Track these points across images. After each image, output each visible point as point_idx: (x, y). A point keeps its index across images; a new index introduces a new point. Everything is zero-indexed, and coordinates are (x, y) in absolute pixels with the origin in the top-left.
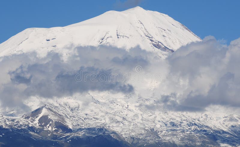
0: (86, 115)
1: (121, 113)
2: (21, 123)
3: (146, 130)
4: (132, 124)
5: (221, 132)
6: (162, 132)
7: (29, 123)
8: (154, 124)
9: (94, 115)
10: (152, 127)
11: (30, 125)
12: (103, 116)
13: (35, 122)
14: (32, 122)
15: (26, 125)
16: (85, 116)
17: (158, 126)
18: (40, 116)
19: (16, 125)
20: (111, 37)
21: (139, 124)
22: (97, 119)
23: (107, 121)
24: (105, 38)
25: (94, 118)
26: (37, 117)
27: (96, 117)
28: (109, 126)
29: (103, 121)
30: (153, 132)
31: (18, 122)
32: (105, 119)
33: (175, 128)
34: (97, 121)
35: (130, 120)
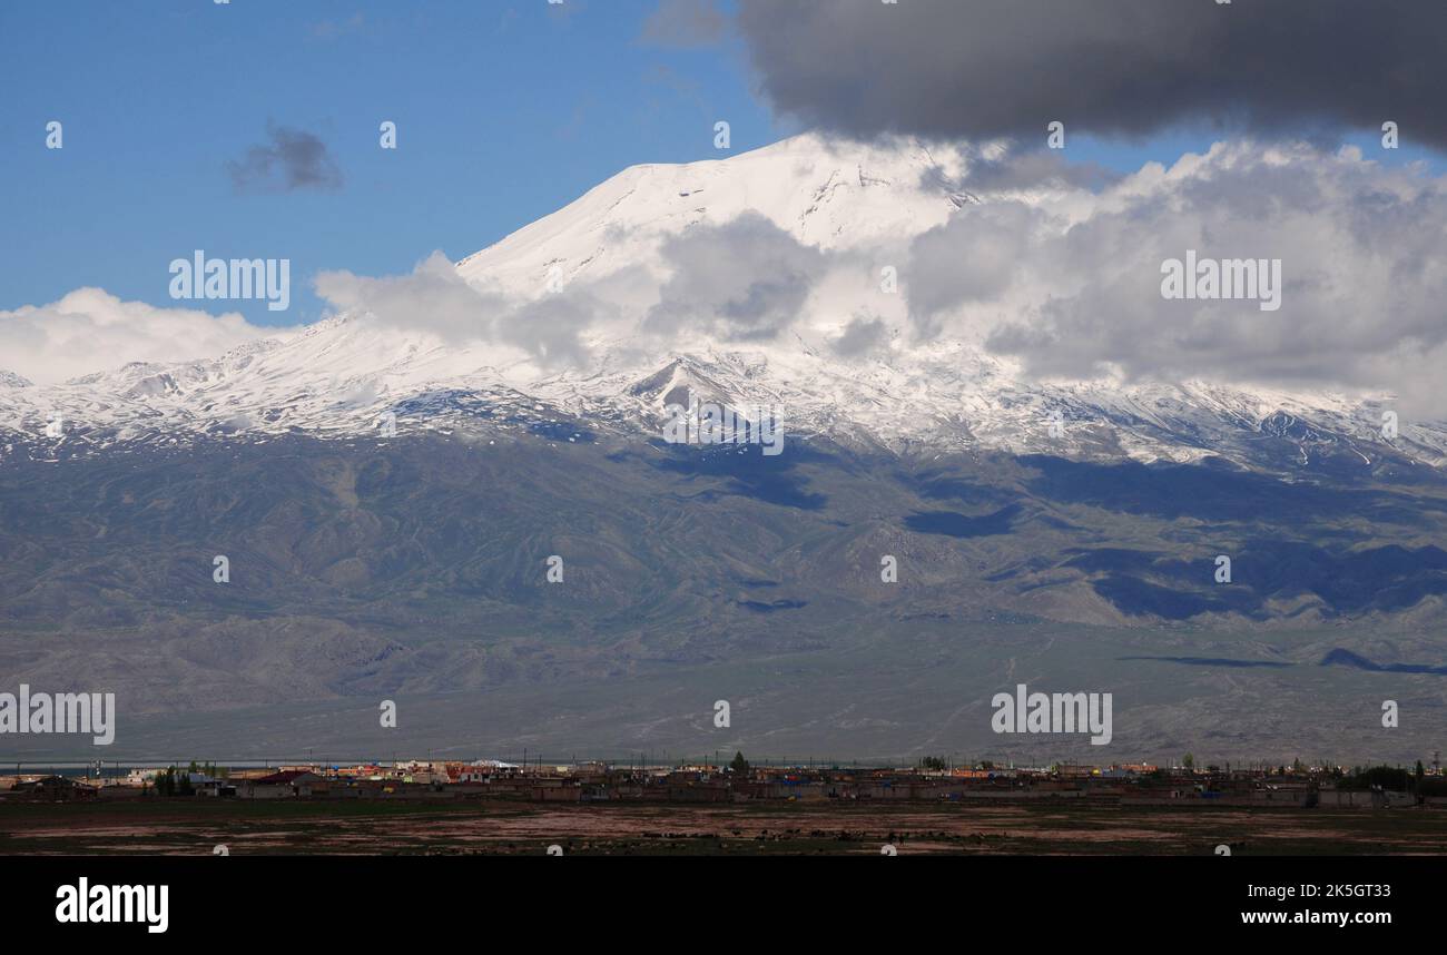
0: (785, 383)
1: (873, 378)
2: (619, 407)
3: (939, 420)
4: (903, 405)
5: (1131, 420)
6: (979, 423)
7: (641, 407)
8: (958, 405)
9: (806, 385)
10: (954, 412)
11: (644, 413)
12: (829, 387)
13: (656, 405)
14: (648, 404)
15: (632, 412)
16: (782, 388)
17: (969, 408)
18: (669, 387)
19: (608, 412)
20: (844, 183)
21: (919, 406)
22: (813, 394)
23: (840, 397)
24: (831, 186)
25: (806, 392)
26: (660, 392)
27: (810, 388)
28: (844, 412)
29: (828, 400)
30: (958, 425)
31: (613, 404)
32: (832, 394)
33: (1011, 411)
34: (814, 399)
35: (896, 394)
